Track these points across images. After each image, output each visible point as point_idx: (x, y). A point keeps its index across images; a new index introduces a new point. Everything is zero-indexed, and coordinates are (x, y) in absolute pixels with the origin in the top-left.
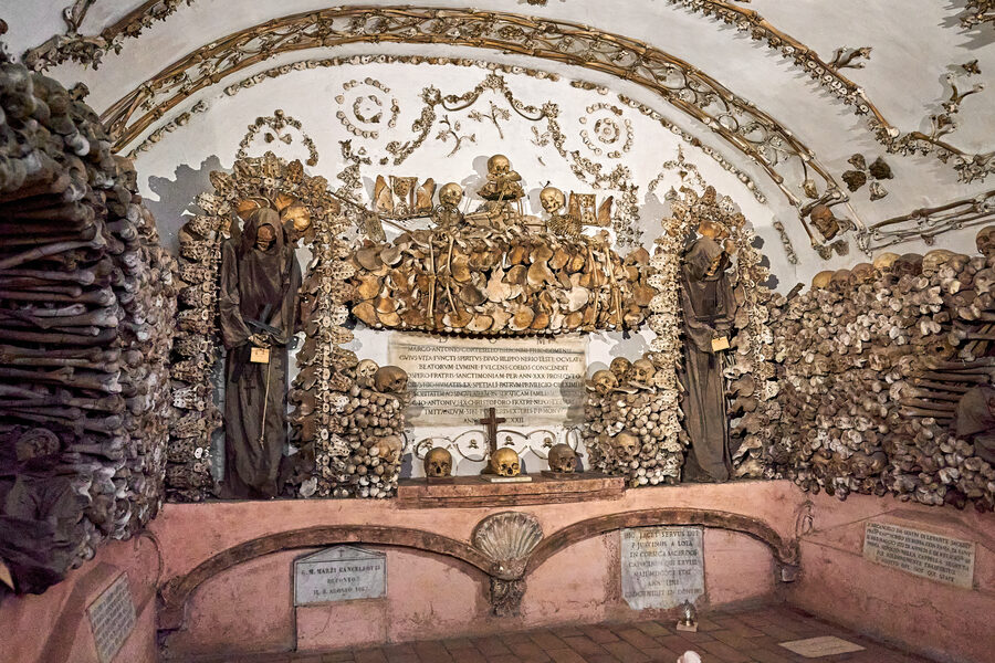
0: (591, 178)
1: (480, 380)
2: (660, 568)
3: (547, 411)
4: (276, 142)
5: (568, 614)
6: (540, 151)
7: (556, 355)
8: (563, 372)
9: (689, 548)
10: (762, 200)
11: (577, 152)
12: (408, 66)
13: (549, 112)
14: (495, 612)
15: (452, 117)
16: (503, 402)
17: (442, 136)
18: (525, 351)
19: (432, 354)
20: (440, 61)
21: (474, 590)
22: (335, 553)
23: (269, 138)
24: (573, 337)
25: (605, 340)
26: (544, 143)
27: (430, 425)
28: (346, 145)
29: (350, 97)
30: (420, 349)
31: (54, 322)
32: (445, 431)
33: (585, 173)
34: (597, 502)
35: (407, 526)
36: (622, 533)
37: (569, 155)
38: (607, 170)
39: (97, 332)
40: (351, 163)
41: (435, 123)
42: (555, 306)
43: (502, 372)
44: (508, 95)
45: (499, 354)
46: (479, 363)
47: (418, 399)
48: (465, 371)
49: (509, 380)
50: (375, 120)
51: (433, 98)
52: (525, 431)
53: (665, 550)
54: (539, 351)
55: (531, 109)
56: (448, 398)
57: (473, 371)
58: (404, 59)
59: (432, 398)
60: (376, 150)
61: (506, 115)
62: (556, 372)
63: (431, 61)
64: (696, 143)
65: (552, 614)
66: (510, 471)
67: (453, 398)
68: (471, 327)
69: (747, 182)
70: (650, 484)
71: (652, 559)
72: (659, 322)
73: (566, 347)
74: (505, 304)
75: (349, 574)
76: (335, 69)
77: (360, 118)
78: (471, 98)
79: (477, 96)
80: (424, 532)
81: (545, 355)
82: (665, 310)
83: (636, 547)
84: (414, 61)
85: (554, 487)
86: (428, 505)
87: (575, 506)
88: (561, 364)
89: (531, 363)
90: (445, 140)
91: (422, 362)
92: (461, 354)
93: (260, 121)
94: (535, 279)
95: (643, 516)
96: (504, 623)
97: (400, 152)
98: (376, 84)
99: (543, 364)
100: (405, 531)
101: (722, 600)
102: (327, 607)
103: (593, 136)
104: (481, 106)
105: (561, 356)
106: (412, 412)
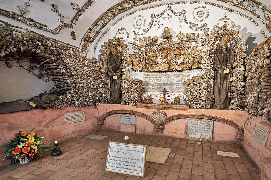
0: (194, 28)
1: (163, 82)
2: (199, 129)
3: (179, 89)
4: (121, 34)
5: (174, 135)
6: (180, 24)
7: (182, 76)
8: (184, 80)
9: (208, 125)
10: (256, 24)
11: (191, 22)
12: (148, 10)
13: (183, 12)
14: (157, 132)
15: (158, 20)
16: (168, 87)
17: (155, 25)
18: (174, 75)
19: (152, 76)
20: (155, 6)
21: (153, 126)
22: (127, 115)
23: (120, 33)
24: (187, 71)
25: (196, 72)
26: (182, 21)
27: (151, 92)
28: (134, 32)
29: (135, 21)
30: (149, 75)
31: (57, 72)
32: (154, 93)
33: (193, 27)
34: (181, 111)
35: (138, 111)
36: (189, 119)
37: (188, 23)
38: (199, 25)
39: (62, 73)
40: (136, 35)
41: (154, 22)
42: (175, 63)
43: (168, 80)
44: (172, 11)
45: (167, 76)
46: (163, 78)
47: (149, 86)
48: (159, 80)
49: (170, 82)
50: (140, 25)
51: (153, 16)
52: (173, 94)
53: (201, 124)
54: (178, 75)
55: (178, 13)
56: (155, 86)
57: (161, 80)
58: (146, 9)
59: (152, 86)
60: (141, 32)
61: (171, 16)
62: (182, 80)
63: (153, 7)
64: (231, 11)
65: (170, 134)
66: (161, 102)
67: (157, 86)
68: (155, 70)
69: (250, 20)
70: (196, 108)
71: (197, 126)
72: (203, 66)
73: (185, 74)
74: (161, 64)
75: (129, 119)
76: (132, 15)
77: (137, 25)
78: (162, 14)
79: (164, 13)
80: (141, 113)
81: (179, 76)
82: (205, 62)
83: (192, 123)
84: (149, 8)
85: (169, 106)
86: (142, 108)
87: (176, 111)
88: (183, 78)
89: (175, 78)
90: (156, 26)
91: (150, 78)
92: (159, 76)
93: (118, 30)
94: (170, 57)
95: (194, 115)
96: (160, 134)
97: (146, 31)
98: (141, 16)
99: (178, 78)
100: (137, 112)
101: (218, 140)
102: (125, 125)
103: (196, 17)
104: (165, 15)
105: (183, 76)
106: (148, 89)
